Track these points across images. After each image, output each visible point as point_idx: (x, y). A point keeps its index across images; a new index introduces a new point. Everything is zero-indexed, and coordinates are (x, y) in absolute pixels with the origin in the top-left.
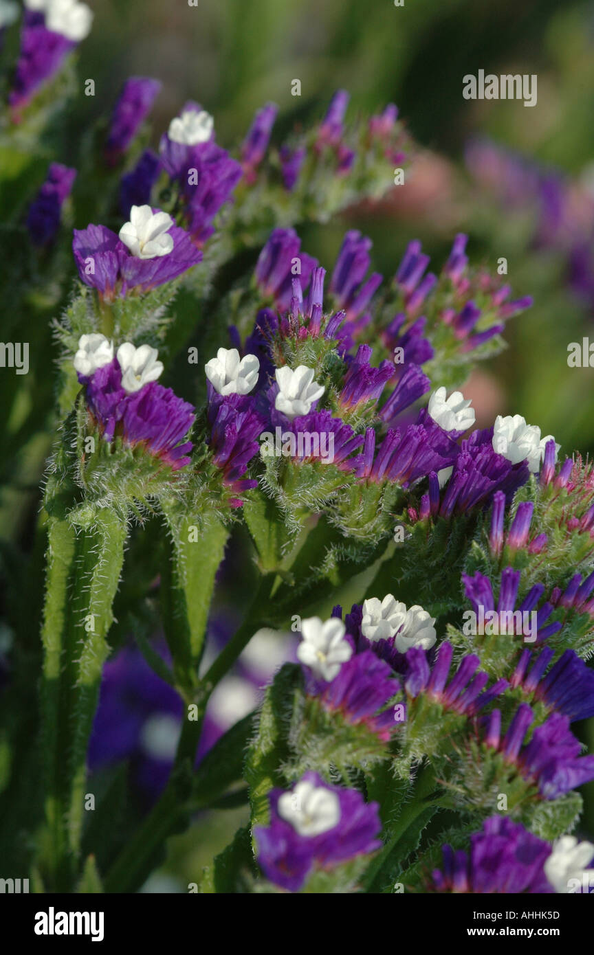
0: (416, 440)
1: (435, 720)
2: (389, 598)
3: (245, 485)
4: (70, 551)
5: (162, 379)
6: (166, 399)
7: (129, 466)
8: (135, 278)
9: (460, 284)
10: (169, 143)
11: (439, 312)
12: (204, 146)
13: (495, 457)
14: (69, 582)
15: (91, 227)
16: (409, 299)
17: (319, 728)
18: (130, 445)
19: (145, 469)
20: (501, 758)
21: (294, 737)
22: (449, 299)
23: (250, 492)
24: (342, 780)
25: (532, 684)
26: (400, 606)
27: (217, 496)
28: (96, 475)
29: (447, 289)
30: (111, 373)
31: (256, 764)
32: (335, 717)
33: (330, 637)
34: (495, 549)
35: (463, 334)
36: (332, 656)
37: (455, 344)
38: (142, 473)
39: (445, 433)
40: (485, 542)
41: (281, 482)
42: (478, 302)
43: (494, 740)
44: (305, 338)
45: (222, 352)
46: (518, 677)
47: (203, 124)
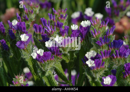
0: (74, 33)
1: (106, 61)
2: (87, 53)
3: (61, 55)
4: (47, 79)
5: (44, 51)
6: (46, 53)
7: (48, 64)
8: (27, 44)
9: (57, 14)
10: (13, 26)
11: (58, 18)
12: (18, 23)
13: (84, 28)
14: (49, 83)
15: (17, 43)
16: (53, 20)
17: (96, 72)
18: (46, 62)
19: (50, 62)
20: (118, 58)
21: (94, 76)
22: (58, 16)
23: (62, 55)
24: (103, 76)
25: (112, 48)
26: (89, 52)
27: (59, 59)
28: (45, 68)
29: (57, 15)
30: (38, 56)
31: (91, 83)
32: (97, 70)
33: (90, 62)
34: (95, 37)
35: (63, 19)
36: (92, 64)
37: (63, 20)
38: (50, 63)
39: (76, 30)
40: (93, 37)
41: (64, 51)
42: (61, 14)
43: (115, 57)
44: (53, 33)
45: (46, 43)
46: (110, 48)
47: (15, 21)
